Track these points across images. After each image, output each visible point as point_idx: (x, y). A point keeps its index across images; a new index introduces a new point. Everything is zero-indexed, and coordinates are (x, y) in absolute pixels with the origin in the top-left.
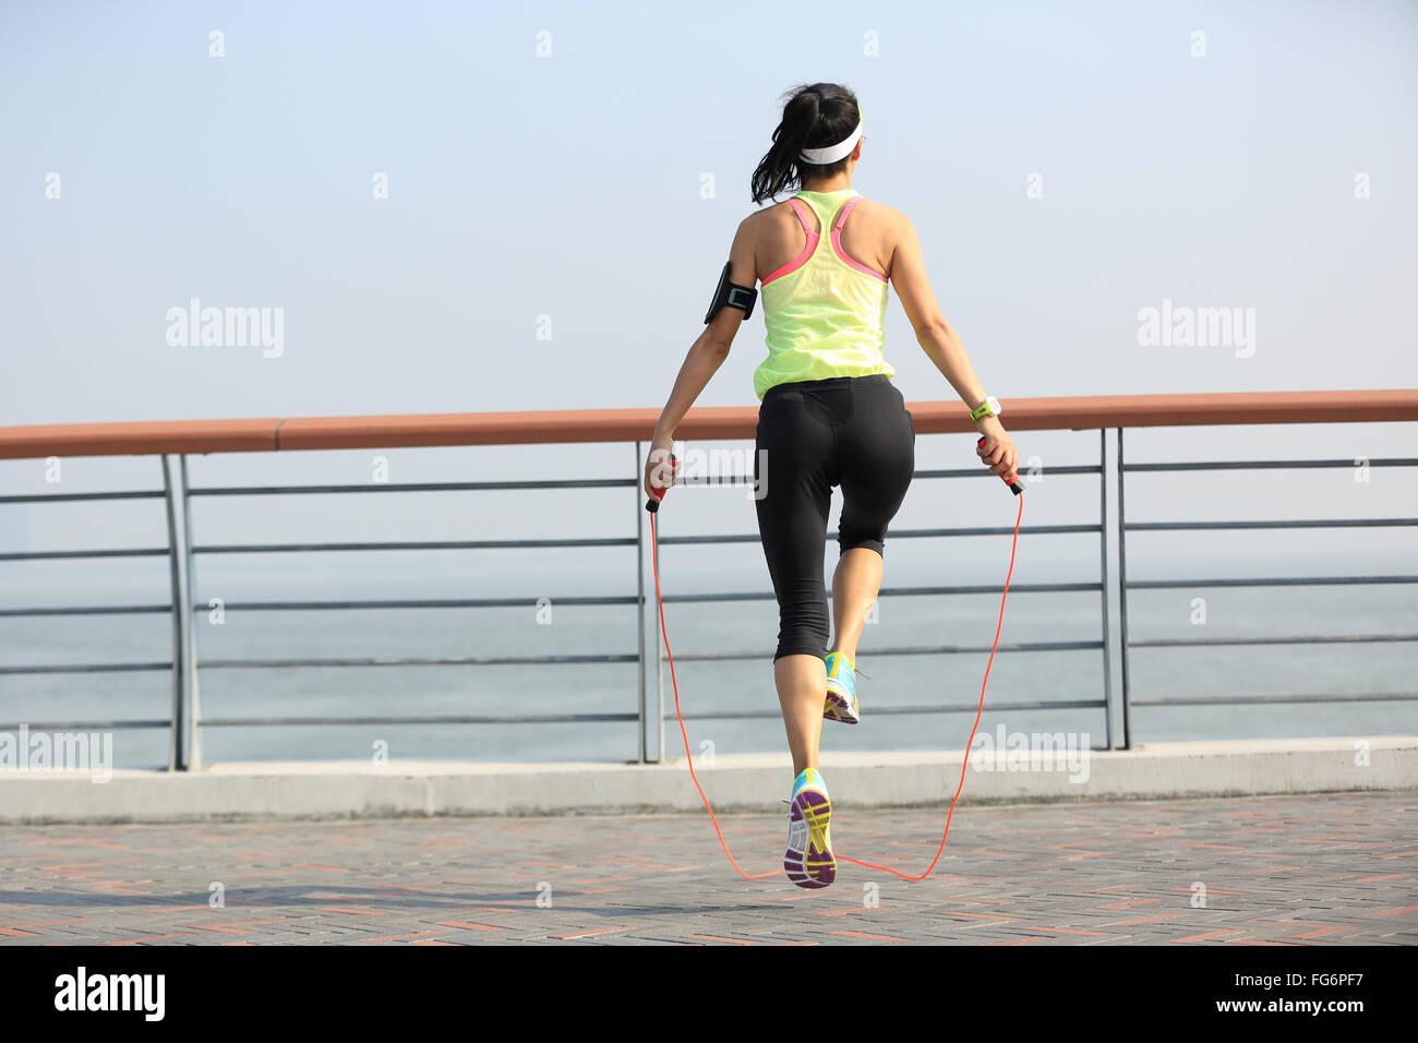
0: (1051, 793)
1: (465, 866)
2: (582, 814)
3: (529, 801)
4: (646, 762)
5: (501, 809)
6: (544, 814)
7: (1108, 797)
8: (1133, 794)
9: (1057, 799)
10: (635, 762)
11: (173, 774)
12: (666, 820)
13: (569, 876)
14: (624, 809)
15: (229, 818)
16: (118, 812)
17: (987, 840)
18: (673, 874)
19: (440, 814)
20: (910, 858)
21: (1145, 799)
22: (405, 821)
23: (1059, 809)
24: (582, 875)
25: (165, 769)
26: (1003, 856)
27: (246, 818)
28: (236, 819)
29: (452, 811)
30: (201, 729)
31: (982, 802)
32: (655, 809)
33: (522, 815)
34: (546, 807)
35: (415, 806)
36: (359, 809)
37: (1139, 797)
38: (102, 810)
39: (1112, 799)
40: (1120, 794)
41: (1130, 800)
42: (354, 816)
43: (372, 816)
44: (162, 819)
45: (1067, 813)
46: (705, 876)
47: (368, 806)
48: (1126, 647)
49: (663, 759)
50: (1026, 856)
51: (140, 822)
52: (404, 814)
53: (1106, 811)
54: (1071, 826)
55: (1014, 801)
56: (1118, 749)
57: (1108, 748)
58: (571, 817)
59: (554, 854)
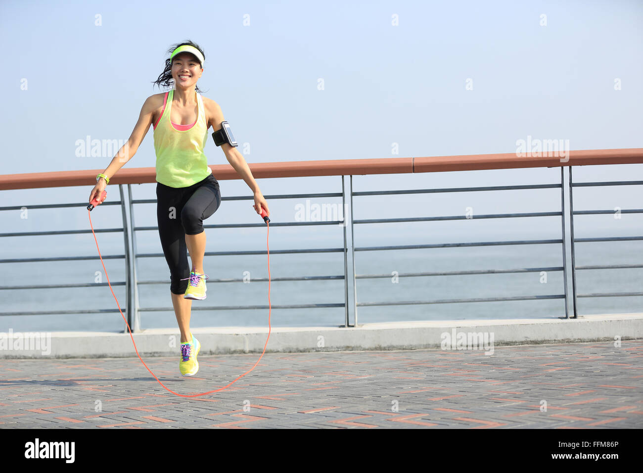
0: (540, 339)
1: (262, 377)
2: (319, 351)
3: (293, 345)
4: (349, 326)
5: (280, 349)
6: (301, 352)
7: (567, 340)
8: (579, 339)
9: (542, 342)
10: (343, 326)
11: (126, 334)
12: (358, 353)
13: (309, 381)
14: (338, 348)
15: (153, 354)
16: (100, 352)
17: (510, 362)
18: (360, 380)
19: (251, 352)
20: (473, 371)
21: (584, 342)
22: (235, 355)
23: (544, 346)
24: (316, 381)
25: (123, 332)
26: (518, 370)
27: (160, 354)
28: (156, 355)
29: (258, 350)
30: (139, 312)
31: (507, 344)
32: (353, 349)
33: (290, 352)
34: (301, 349)
35: (240, 348)
36: (213, 350)
37: (581, 341)
38: (93, 351)
39: (569, 342)
40: (572, 339)
41: (577, 342)
42: (211, 353)
43: (220, 353)
44: (121, 356)
45: (547, 349)
46: (375, 381)
47: (218, 348)
48: (574, 269)
49: (356, 325)
50: (529, 370)
51: (111, 357)
52: (235, 352)
53: (565, 348)
54: (548, 355)
55: (522, 343)
56: (571, 318)
57: (566, 318)
58: (313, 353)
59: (304, 371)
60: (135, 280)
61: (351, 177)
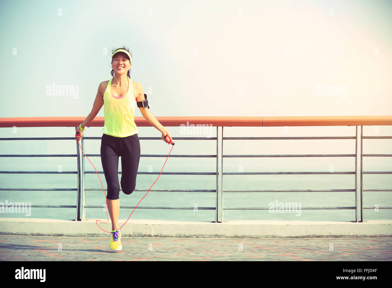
0: (339, 235)
1: (161, 252)
2: (198, 237)
3: (182, 233)
4: (218, 222)
5: (174, 235)
6: (187, 237)
7: (356, 236)
8: (363, 235)
9: (340, 236)
10: (214, 222)
11: (76, 221)
12: (223, 239)
13: (192, 256)
14: (210, 236)
15: (93, 235)
16: (59, 233)
17: (320, 248)
18: (223, 257)
19: (156, 236)
20: (296, 253)
21: (367, 237)
22: (145, 237)
23: (341, 239)
24: (196, 256)
25: (74, 220)
26: (324, 254)
27: (98, 235)
28: (95, 235)
29: (159, 235)
30: (85, 208)
31: (318, 237)
32: (220, 236)
33: (180, 237)
34: (187, 235)
35: (148, 233)
36: (131, 234)
37: (365, 236)
38: (55, 232)
39: (357, 237)
40: (359, 235)
41: (362, 237)
42: (130, 236)
43: (135, 236)
44: (73, 235)
45: (343, 241)
46: (233, 257)
47: (134, 233)
48: (362, 191)
49: (223, 222)
50: (331, 254)
51: (66, 236)
52: (145, 236)
53: (355, 240)
54: (344, 245)
55: (327, 236)
56: (359, 222)
57: (356, 221)
58: (194, 238)
59: (188, 249)
60: (83, 188)
61: (223, 127)
